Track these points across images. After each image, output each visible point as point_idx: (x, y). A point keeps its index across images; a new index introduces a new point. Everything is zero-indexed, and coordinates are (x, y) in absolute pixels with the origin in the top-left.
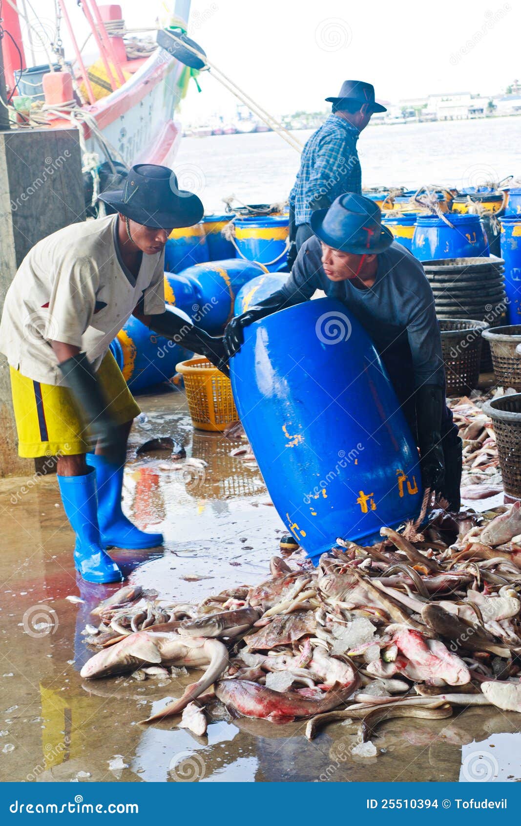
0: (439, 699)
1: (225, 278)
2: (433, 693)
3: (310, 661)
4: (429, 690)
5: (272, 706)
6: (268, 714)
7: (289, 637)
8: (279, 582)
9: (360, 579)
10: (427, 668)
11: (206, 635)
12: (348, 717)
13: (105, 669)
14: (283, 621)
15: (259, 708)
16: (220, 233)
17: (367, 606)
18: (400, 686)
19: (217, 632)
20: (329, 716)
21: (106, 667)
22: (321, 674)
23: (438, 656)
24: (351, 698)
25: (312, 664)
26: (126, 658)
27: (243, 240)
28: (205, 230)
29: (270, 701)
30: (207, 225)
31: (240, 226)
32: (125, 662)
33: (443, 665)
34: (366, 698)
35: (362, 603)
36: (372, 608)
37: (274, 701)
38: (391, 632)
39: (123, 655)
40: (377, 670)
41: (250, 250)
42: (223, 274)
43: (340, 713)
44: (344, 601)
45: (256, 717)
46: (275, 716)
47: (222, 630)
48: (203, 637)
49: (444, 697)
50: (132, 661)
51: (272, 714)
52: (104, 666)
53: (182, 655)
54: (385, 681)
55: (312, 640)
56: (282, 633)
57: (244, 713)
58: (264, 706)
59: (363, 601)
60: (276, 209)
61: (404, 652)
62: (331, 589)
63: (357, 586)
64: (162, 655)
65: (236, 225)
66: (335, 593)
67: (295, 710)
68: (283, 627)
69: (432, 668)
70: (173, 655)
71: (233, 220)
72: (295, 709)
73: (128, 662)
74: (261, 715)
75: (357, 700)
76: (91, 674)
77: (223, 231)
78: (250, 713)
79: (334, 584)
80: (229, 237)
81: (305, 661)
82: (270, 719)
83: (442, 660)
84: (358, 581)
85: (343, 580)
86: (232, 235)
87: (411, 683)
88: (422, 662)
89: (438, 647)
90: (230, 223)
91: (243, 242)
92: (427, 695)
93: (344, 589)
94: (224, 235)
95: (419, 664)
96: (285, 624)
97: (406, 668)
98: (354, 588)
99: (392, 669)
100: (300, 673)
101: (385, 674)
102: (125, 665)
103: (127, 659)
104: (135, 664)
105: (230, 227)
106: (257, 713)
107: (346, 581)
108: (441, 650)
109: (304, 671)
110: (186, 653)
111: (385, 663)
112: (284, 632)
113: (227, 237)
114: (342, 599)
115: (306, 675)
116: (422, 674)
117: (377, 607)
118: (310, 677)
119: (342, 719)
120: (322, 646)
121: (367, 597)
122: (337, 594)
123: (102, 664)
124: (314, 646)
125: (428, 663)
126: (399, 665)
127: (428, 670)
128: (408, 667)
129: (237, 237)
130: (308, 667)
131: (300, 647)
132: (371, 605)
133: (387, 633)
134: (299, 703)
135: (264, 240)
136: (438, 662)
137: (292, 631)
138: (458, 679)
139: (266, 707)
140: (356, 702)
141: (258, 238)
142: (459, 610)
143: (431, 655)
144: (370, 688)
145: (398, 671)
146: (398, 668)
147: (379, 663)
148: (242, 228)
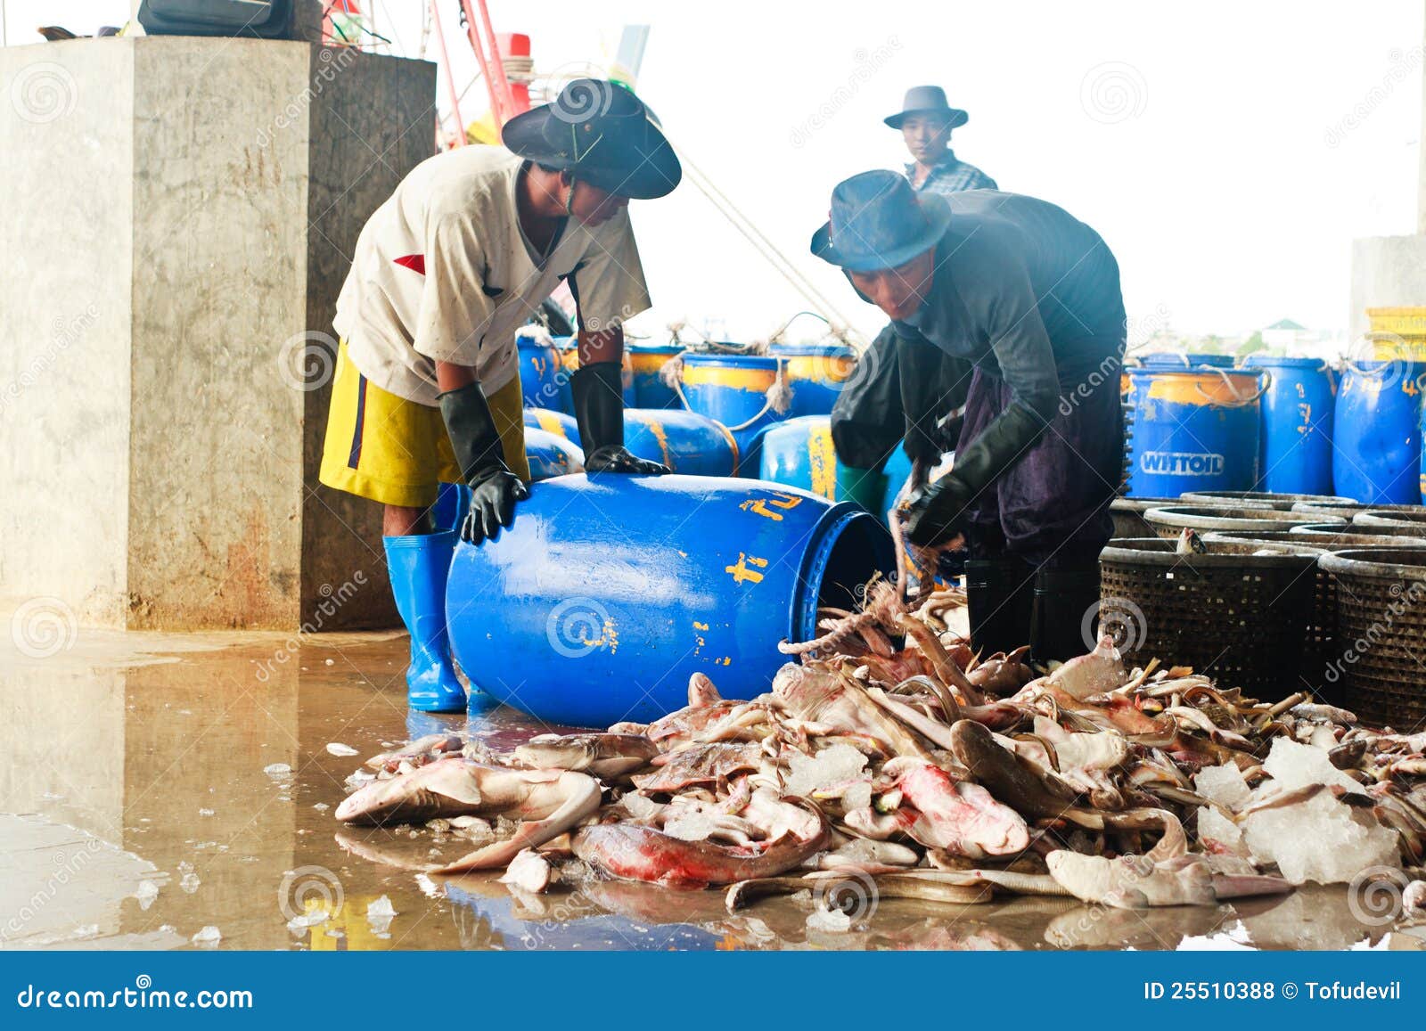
0: (972, 876)
1: (658, 436)
2: (959, 866)
3: (745, 807)
4: (953, 861)
5: (669, 860)
6: (661, 874)
7: (712, 772)
8: (703, 712)
9: (846, 685)
10: (951, 826)
11: (565, 765)
12: (802, 888)
13: (380, 807)
14: (704, 751)
15: (645, 863)
16: (657, 374)
17: (854, 732)
18: (903, 854)
19: (584, 761)
20: (771, 883)
21: (381, 804)
22: (763, 827)
23: (974, 805)
24: (811, 862)
25: (749, 811)
26: (418, 793)
27: (696, 387)
28: (633, 365)
29: (667, 852)
30: (635, 358)
31: (694, 362)
32: (417, 801)
33: (980, 821)
34: (838, 863)
35: (847, 727)
36: (864, 736)
37: (674, 852)
38: (893, 770)
39: (413, 788)
40: (863, 822)
41: (705, 403)
42: (657, 430)
43: (792, 881)
44: (815, 720)
45: (638, 879)
46: (673, 879)
47: (595, 760)
48: (560, 768)
49: (978, 874)
50: (429, 801)
51: (669, 874)
52: (378, 803)
53: (518, 798)
54: (875, 844)
55: (751, 778)
56: (701, 765)
57: (618, 873)
58: (655, 860)
59: (848, 722)
60: (756, 349)
61: (914, 799)
62: (794, 696)
63: (839, 697)
64: (482, 794)
65: (686, 362)
66: (800, 704)
67: (710, 872)
68: (702, 759)
69: (960, 825)
70: (503, 796)
71: (683, 353)
72: (709, 868)
73: (422, 801)
74: (649, 876)
75: (823, 865)
76: (353, 814)
77: (663, 370)
78: (629, 872)
79: (800, 686)
80: (673, 381)
81: (736, 804)
82: (662, 883)
83: (979, 812)
84: (843, 688)
85: (816, 683)
86: (678, 377)
87: (920, 850)
88: (944, 813)
89: (976, 795)
90: (677, 358)
91: (694, 390)
92: (948, 868)
93: (817, 700)
94: (664, 376)
95: (939, 817)
96: (707, 754)
97: (915, 825)
98: (833, 699)
99: (889, 824)
100: (725, 823)
101: (876, 830)
102: (416, 808)
103: (420, 796)
104: (434, 807)
105: (676, 365)
106: (642, 871)
107: (821, 684)
108: (980, 796)
109: (733, 820)
110: (526, 794)
111: (878, 813)
112: (703, 766)
113: (669, 379)
114: (812, 718)
115: (735, 825)
116: (942, 836)
117: (872, 734)
118: (741, 828)
119: (793, 891)
120: (769, 785)
121: (855, 716)
122: (803, 707)
123: (376, 799)
124: (754, 786)
125: (955, 815)
126: (903, 819)
127: (953, 828)
128: (918, 824)
129: (684, 381)
130: (741, 814)
131: (730, 786)
132: (861, 731)
133: (886, 773)
134: (719, 860)
135: (731, 389)
136: (972, 814)
137: (718, 764)
138: (1007, 840)
139: (658, 862)
140: (820, 869)
141: (721, 385)
142: (1017, 747)
143: (961, 802)
144: (848, 849)
145: (901, 828)
146: (901, 822)
147: (867, 812)
148: (694, 366)
